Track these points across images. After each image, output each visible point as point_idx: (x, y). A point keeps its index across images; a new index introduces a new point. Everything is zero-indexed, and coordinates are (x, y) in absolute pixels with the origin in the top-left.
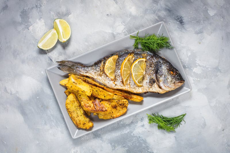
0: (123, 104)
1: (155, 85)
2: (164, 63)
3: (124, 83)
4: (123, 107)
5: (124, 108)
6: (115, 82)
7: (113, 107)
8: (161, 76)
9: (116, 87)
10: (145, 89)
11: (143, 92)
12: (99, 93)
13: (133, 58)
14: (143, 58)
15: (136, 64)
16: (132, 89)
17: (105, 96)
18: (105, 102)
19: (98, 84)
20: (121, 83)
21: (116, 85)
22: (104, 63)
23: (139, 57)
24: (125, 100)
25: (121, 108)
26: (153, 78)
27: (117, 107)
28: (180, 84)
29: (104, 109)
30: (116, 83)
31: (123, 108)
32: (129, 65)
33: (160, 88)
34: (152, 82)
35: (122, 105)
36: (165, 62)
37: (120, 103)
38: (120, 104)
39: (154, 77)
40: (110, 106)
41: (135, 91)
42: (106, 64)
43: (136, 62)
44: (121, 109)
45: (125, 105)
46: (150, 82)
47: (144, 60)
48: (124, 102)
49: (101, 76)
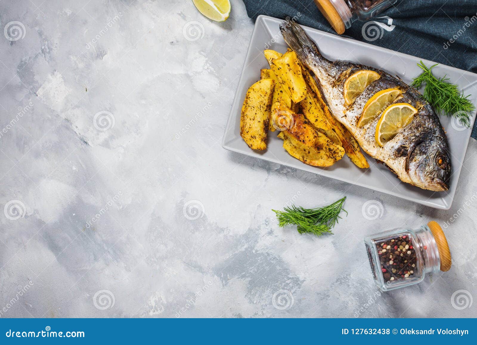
0: (335, 152)
1: (403, 160)
2: (440, 138)
3: (360, 122)
4: (331, 156)
5: (330, 159)
6: (347, 110)
7: (316, 145)
8: (422, 153)
10: (383, 155)
11: (376, 158)
12: (313, 108)
13: (400, 98)
14: (415, 107)
15: (399, 108)
16: (364, 140)
17: (317, 120)
18: (310, 128)
19: (319, 95)
20: (356, 119)
21: (346, 116)
22: (352, 72)
23: (410, 101)
24: (342, 149)
25: (327, 155)
26: (406, 147)
27: (322, 148)
28: (439, 187)
29: (302, 138)
30: (348, 113)
31: (328, 158)
32: (386, 101)
33: (407, 169)
34: (401, 152)
35: (332, 152)
36: (442, 138)
37: (332, 147)
38: (330, 150)
39: (410, 147)
40: (314, 140)
41: (366, 147)
42: (355, 76)
43: (401, 106)
44: (325, 157)
45: (336, 155)
46: (398, 150)
47: (415, 111)
48: (338, 149)
49: (333, 87)
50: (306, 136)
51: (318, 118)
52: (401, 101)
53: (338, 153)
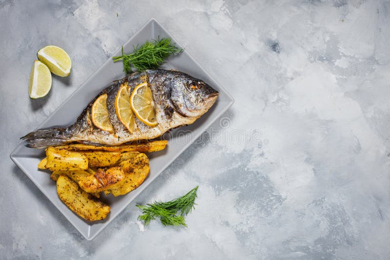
0: (141, 161)
1: (176, 115)
2: (176, 77)
3: (129, 129)
4: (142, 165)
5: (144, 168)
6: (115, 134)
7: (127, 172)
9: (121, 141)
10: (164, 127)
11: (163, 132)
12: (99, 159)
13: (130, 89)
14: (143, 82)
15: (136, 95)
16: (144, 134)
17: (109, 161)
18: (112, 169)
19: (93, 147)
20: (125, 131)
21: (119, 137)
22: (90, 113)
23: (137, 83)
24: (141, 155)
25: (140, 168)
26: (167, 107)
27: (133, 169)
28: (212, 99)
29: (115, 180)
30: (117, 135)
31: (143, 168)
32: (126, 102)
33: (184, 116)
34: (169, 112)
35: (140, 163)
37: (136, 161)
38: (136, 164)
39: (169, 104)
40: (122, 171)
41: (150, 136)
43: (135, 93)
44: (141, 170)
46: (167, 113)
47: (145, 84)
48: (139, 158)
49: (93, 134)
50: (115, 176)
51: (108, 159)
52: (133, 90)
53: (143, 160)
